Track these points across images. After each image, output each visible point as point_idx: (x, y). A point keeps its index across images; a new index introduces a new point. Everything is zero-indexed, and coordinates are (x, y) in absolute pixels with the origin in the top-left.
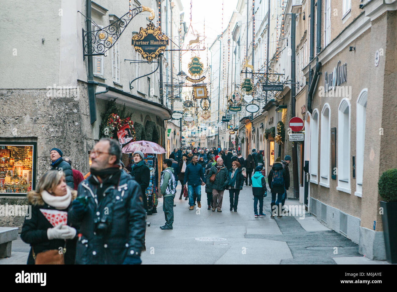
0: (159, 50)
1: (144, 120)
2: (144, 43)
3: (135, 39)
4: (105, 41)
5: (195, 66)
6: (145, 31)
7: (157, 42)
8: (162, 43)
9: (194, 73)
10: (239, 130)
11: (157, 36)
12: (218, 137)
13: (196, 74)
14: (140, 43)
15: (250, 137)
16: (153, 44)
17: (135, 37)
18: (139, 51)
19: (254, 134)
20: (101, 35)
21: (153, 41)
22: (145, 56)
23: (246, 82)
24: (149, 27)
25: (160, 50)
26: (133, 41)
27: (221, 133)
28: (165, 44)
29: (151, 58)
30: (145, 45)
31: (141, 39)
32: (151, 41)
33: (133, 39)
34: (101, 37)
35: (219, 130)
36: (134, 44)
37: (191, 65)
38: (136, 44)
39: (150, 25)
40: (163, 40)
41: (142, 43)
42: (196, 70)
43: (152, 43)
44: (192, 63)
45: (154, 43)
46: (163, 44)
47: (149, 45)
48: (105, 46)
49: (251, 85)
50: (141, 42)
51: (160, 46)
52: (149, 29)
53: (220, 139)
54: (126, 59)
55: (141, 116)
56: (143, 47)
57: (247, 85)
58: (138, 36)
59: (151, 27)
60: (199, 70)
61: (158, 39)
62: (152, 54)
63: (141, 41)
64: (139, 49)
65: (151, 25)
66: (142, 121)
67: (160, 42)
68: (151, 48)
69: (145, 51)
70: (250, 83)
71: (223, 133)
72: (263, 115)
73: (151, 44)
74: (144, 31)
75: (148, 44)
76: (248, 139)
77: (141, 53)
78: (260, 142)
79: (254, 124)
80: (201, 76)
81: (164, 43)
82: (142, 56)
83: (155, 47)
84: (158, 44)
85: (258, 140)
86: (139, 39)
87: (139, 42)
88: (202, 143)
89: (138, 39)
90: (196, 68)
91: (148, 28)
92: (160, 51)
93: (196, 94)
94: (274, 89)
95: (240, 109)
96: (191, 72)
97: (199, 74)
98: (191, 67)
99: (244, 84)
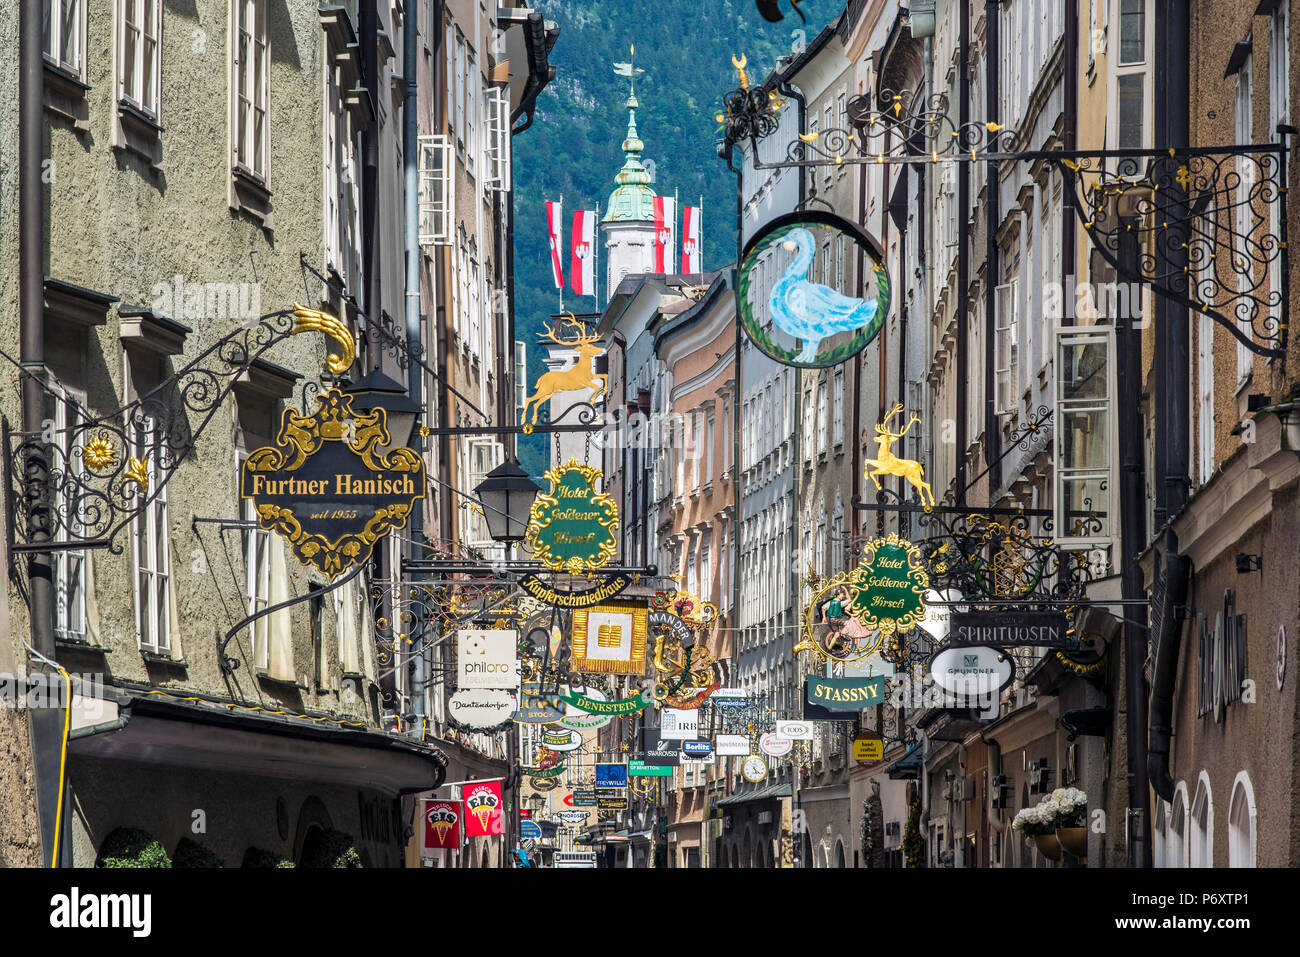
0: (377, 519)
1: (292, 829)
2: (305, 487)
3: (262, 466)
4: (113, 476)
5: (571, 515)
6: (311, 430)
7: (367, 483)
8: (390, 488)
10: (930, 775)
11: (369, 449)
14: (286, 487)
15: (986, 840)
16: (348, 492)
17: (260, 460)
18: (283, 525)
20: (95, 449)
21: (348, 477)
22: (309, 550)
23: (884, 562)
24: (330, 407)
25: (384, 519)
26: (248, 476)
27: (813, 782)
28: (405, 492)
29: (337, 561)
30: (308, 499)
31: (289, 469)
32: (339, 477)
33: (252, 467)
34: (95, 459)
36: (256, 492)
37: (547, 513)
38: (263, 490)
39: (334, 401)
40: (398, 475)
41: (295, 485)
42: (578, 540)
43: (343, 488)
44: (556, 502)
45: (352, 487)
46: (397, 492)
47: (331, 498)
48: (112, 505)
49: (914, 582)
50: (292, 481)
51: (381, 501)
52: (330, 418)
54: (199, 516)
55: (280, 808)
56: (299, 505)
57: (886, 583)
58: (275, 453)
59: (338, 406)
60: (591, 536)
61: (374, 467)
62: (345, 542)
63: (287, 476)
64: (283, 519)
65: (339, 398)
66: (283, 837)
67: (383, 480)
68: (342, 513)
69: (308, 525)
70: (906, 567)
71: (827, 780)
72: (1045, 711)
73: (339, 492)
74: (304, 427)
75: (322, 492)
77: (289, 535)
79: (1003, 752)
81: (400, 488)
82: (298, 552)
83: (360, 507)
84: (373, 492)
86: (279, 467)
87: (282, 483)
88: (680, 851)
89: (274, 466)
91: (325, 414)
92: (383, 525)
93: (586, 645)
94: (1013, 635)
95: (875, 695)
96: (549, 551)
97: (593, 560)
98: (548, 520)
99: (868, 571)
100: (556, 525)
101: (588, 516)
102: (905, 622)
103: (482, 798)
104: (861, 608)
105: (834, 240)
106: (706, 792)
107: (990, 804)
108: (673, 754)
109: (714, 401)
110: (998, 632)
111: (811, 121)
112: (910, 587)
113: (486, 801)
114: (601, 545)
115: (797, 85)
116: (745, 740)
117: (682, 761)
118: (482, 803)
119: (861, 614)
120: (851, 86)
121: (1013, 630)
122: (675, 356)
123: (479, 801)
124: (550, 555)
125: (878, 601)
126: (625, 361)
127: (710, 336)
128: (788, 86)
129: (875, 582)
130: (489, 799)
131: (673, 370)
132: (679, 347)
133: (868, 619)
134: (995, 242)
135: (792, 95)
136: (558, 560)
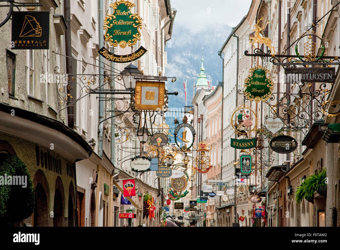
5: (121, 22)
9: (119, 41)
10: (269, 195)
12: (235, 210)
13: (123, 42)
15: (285, 206)
19: (292, 200)
23: (257, 76)
27: (239, 202)
35: (235, 197)
37: (111, 22)
42: (124, 33)
44: (115, 17)
49: (268, 83)
53: (238, 212)
57: (257, 83)
60: (130, 32)
70: (265, 77)
71: (243, 201)
72: (306, 160)
76: (281, 210)
78: (302, 215)
79: (290, 180)
80: (136, 48)
85: (298, 210)
88: (209, 221)
90: (123, 28)
93: (141, 99)
94: (312, 77)
95: (253, 145)
96: (111, 38)
97: (131, 42)
98: (111, 25)
99: (251, 79)
100: (115, 27)
101: (129, 23)
102: (264, 98)
103: (129, 185)
104: (248, 93)
105: (245, 70)
106: (215, 206)
107: (287, 194)
108: (207, 197)
109: (217, 114)
110: (306, 76)
111: (240, 42)
112: (266, 85)
113: (130, 186)
114: (134, 35)
115: (237, 34)
116: (223, 192)
117: (208, 198)
118: (129, 186)
119: (248, 95)
120: (249, 32)
121: (312, 74)
122: (208, 105)
123: (128, 186)
124: (112, 40)
125: (254, 90)
126: (198, 109)
127: (216, 99)
128: (235, 34)
129: (253, 83)
130: (131, 185)
131: (208, 109)
132: (209, 103)
133: (251, 97)
134: (289, 35)
135: (235, 36)
136: (115, 42)
